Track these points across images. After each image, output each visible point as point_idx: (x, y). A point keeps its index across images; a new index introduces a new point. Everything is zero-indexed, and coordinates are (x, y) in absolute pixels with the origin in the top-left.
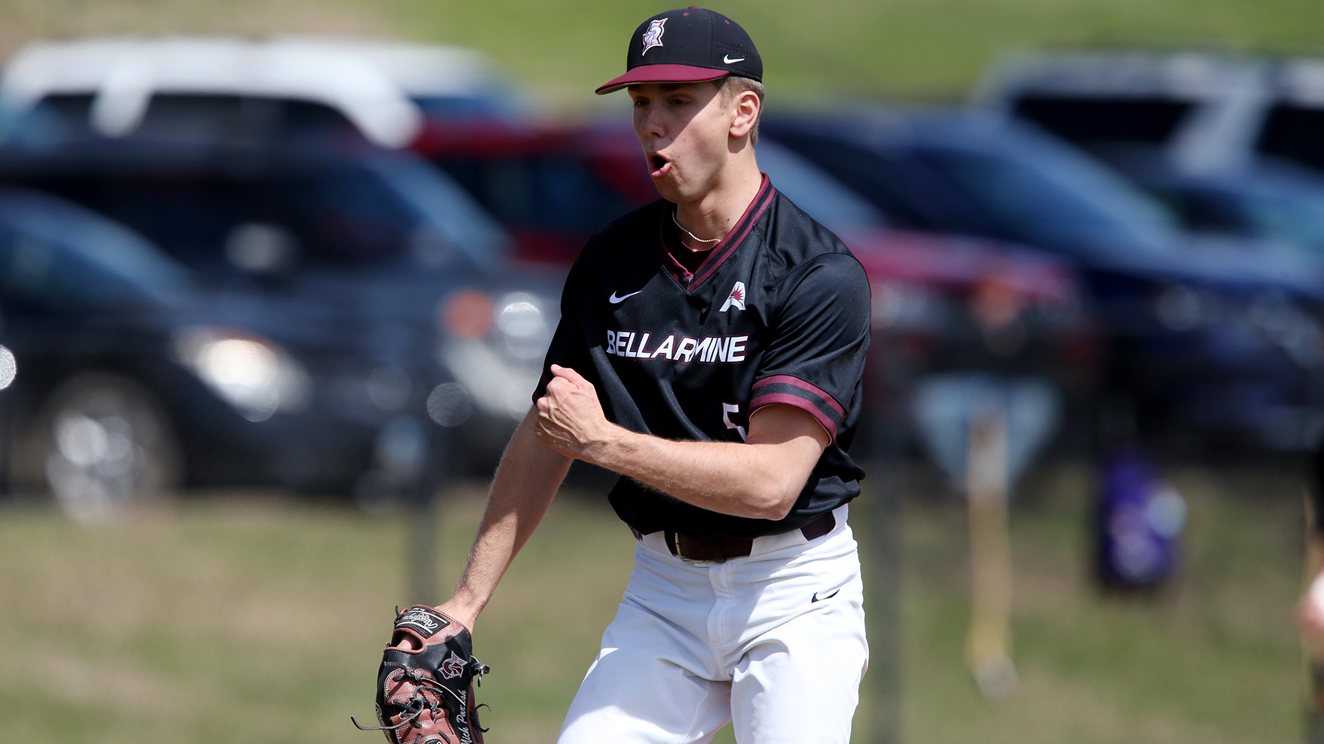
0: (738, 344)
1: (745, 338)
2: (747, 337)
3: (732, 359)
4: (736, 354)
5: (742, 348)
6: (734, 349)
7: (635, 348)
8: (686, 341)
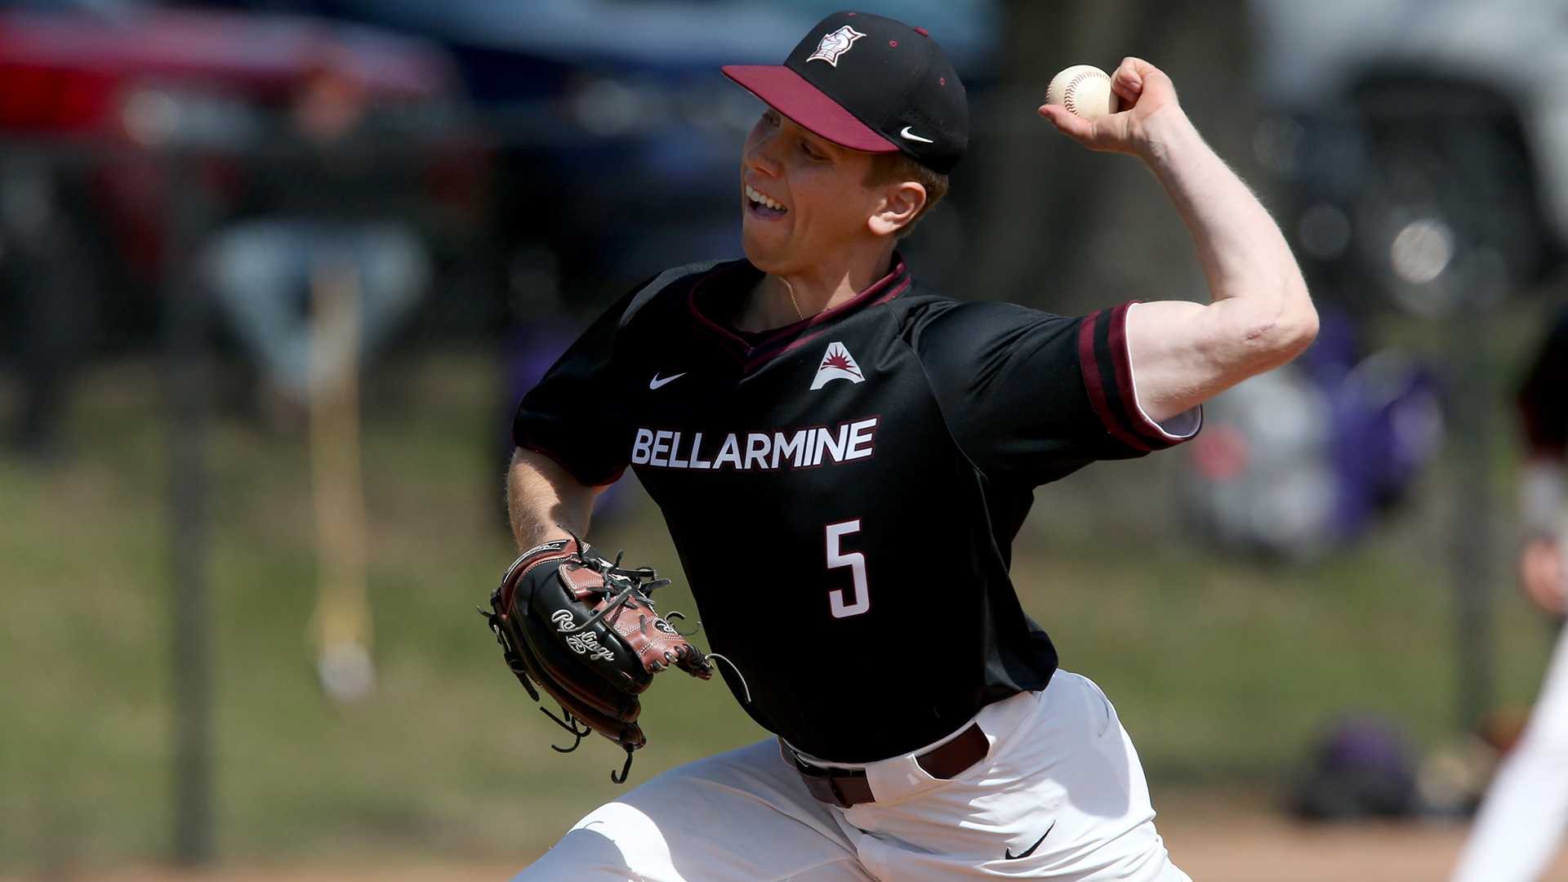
0: (861, 432)
1: (872, 423)
2: (875, 420)
3: (852, 454)
4: (859, 447)
5: (868, 438)
6: (855, 439)
7: (684, 454)
8: (753, 438)
